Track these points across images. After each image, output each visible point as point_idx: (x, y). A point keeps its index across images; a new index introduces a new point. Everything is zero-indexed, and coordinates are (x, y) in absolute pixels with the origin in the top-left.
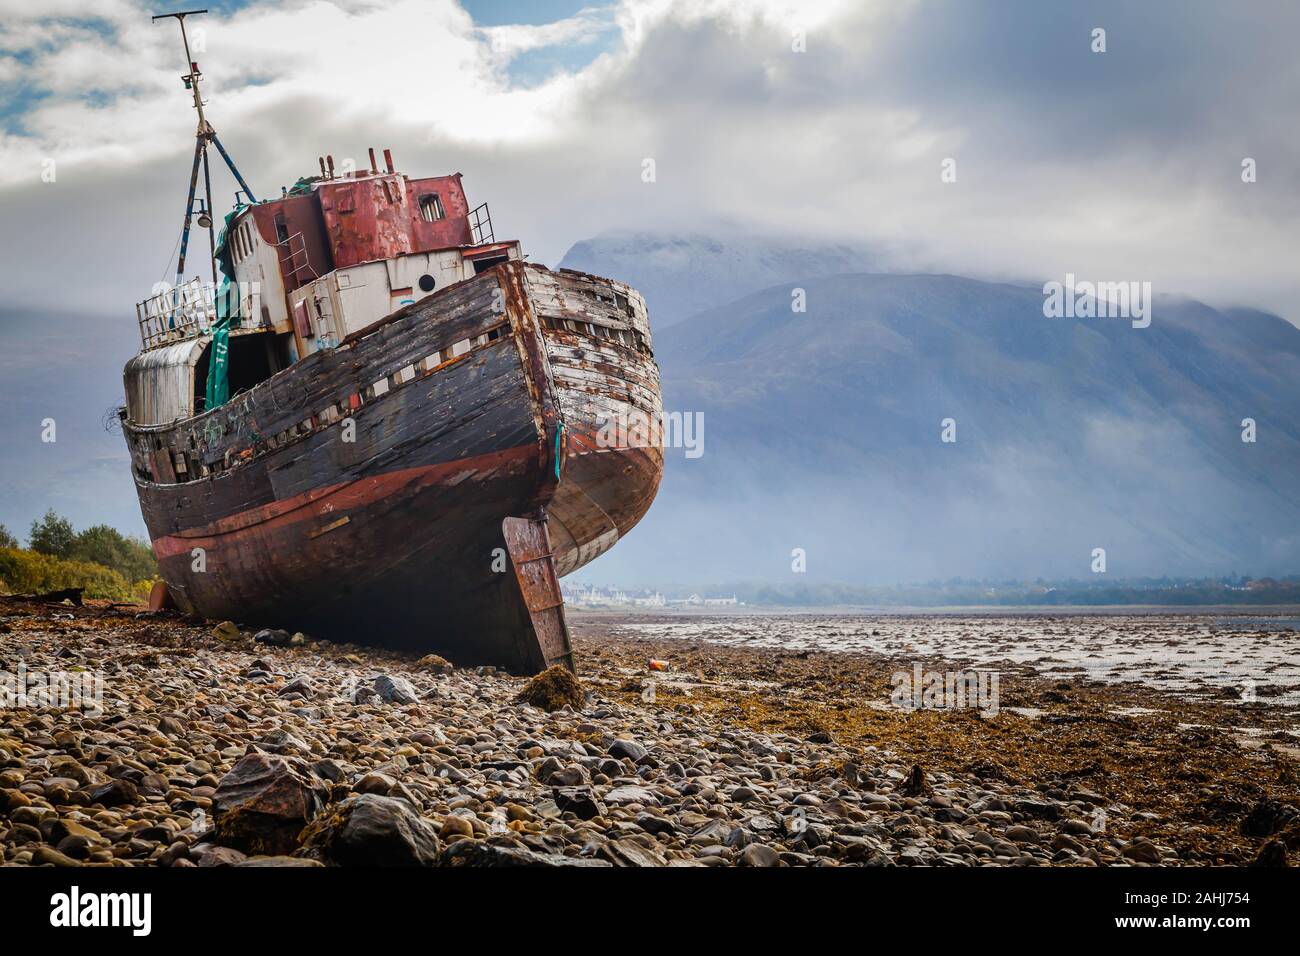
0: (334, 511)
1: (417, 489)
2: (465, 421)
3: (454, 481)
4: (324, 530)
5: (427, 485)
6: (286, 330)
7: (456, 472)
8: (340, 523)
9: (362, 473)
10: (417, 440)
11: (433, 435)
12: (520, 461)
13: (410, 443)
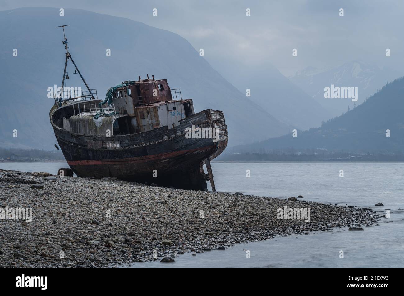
0: (165, 158)
1: (187, 154)
2: (199, 141)
3: (195, 152)
4: (161, 162)
5: (189, 153)
6: (134, 116)
7: (196, 151)
8: (166, 160)
9: (174, 151)
10: (189, 144)
11: (192, 144)
12: (210, 149)
13: (187, 145)
